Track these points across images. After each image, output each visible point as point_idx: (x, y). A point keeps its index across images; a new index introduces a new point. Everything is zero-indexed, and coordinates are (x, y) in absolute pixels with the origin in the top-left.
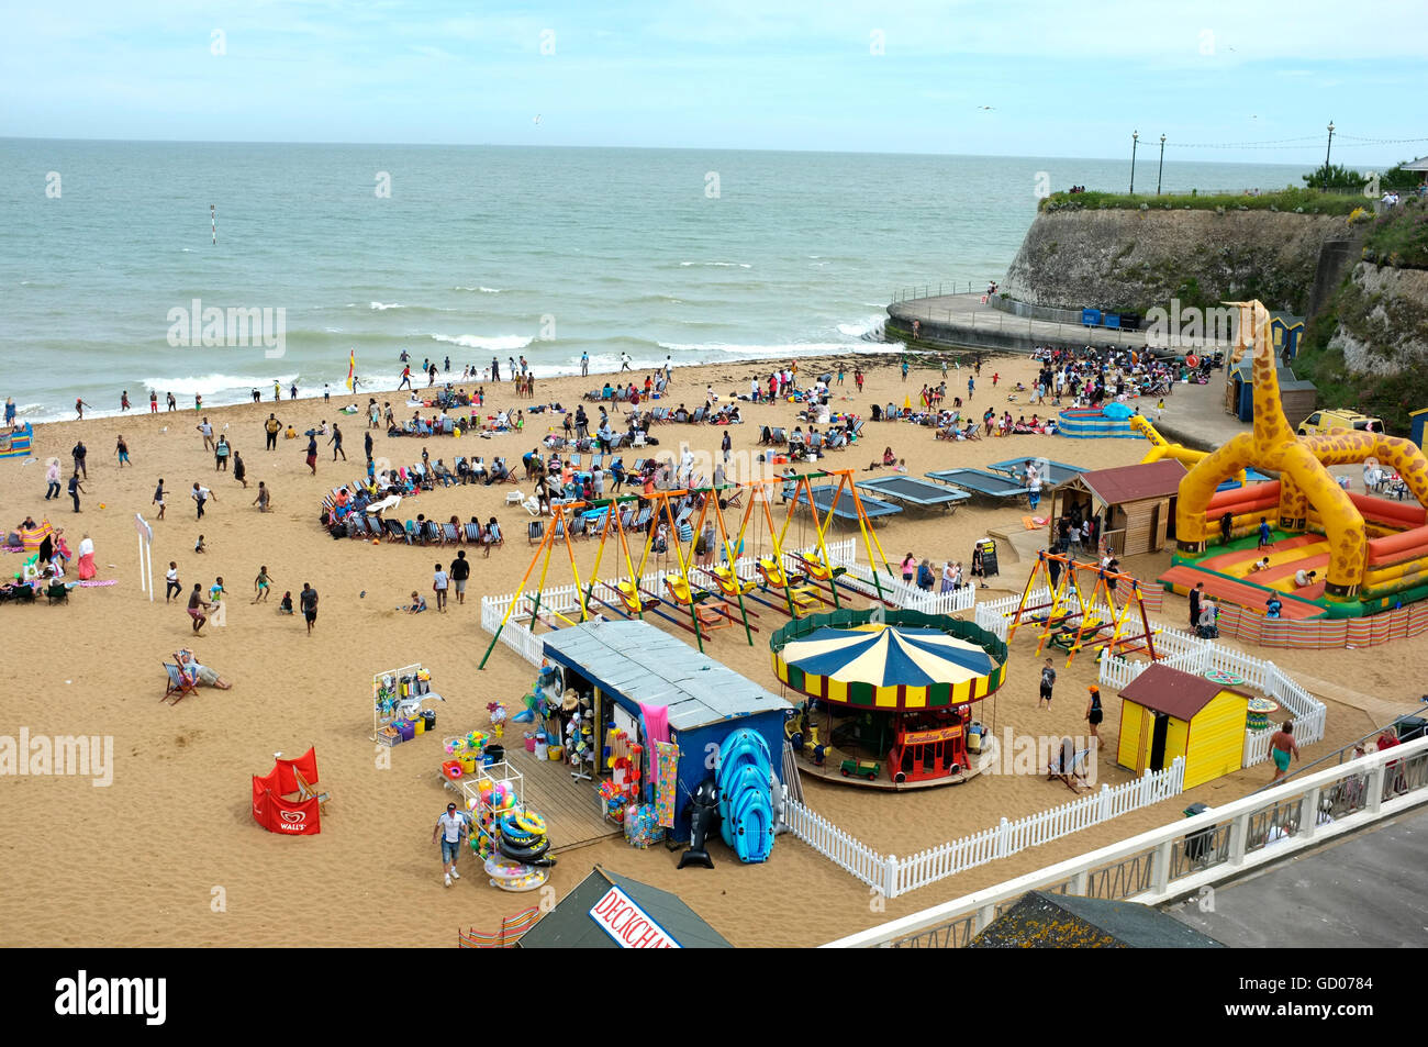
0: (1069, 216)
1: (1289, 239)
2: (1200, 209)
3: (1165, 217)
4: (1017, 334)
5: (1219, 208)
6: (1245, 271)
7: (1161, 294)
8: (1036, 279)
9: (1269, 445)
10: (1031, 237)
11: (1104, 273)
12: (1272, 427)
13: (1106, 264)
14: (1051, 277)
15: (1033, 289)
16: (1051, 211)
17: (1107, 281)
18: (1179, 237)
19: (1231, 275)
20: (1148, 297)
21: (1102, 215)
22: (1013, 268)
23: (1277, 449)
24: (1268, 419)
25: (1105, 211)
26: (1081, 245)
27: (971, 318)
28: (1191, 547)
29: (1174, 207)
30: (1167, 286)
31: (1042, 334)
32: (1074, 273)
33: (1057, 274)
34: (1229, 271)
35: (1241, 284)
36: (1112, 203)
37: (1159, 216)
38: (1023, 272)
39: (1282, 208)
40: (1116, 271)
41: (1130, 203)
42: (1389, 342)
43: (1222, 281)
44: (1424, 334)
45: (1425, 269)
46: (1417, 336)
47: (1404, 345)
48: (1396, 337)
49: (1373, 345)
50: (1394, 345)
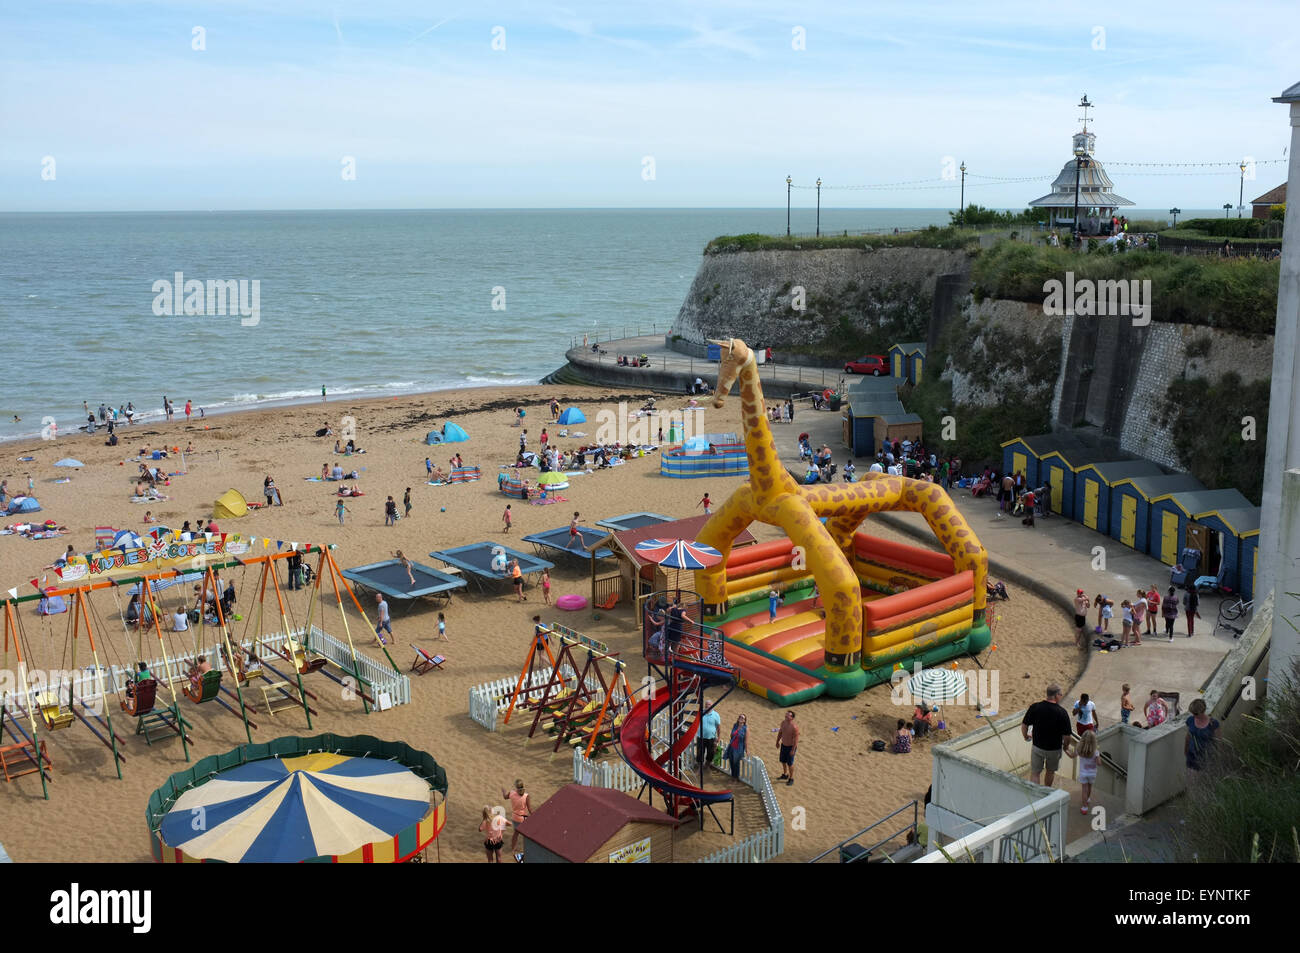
0: (731, 258)
1: (929, 274)
2: (850, 248)
3: (818, 256)
5: (868, 247)
6: (894, 305)
7: (816, 330)
8: (701, 321)
9: (764, 498)
10: (698, 279)
11: (764, 310)
12: (765, 478)
13: (765, 303)
14: (715, 317)
15: (699, 329)
16: (715, 253)
17: (767, 320)
18: (832, 276)
20: (805, 333)
21: (761, 255)
22: (683, 310)
23: (772, 502)
24: (760, 469)
25: (763, 253)
26: (742, 286)
28: (709, 610)
29: (825, 247)
30: (822, 322)
32: (736, 313)
33: (721, 314)
34: (879, 306)
35: (888, 316)
36: (772, 245)
37: (812, 256)
38: (691, 313)
39: (924, 245)
40: (775, 310)
41: (785, 245)
42: (988, 372)
43: (872, 315)
44: (1017, 364)
45: (1017, 299)
46: (1011, 366)
47: (1001, 375)
48: (993, 367)
49: (974, 376)
50: (992, 376)
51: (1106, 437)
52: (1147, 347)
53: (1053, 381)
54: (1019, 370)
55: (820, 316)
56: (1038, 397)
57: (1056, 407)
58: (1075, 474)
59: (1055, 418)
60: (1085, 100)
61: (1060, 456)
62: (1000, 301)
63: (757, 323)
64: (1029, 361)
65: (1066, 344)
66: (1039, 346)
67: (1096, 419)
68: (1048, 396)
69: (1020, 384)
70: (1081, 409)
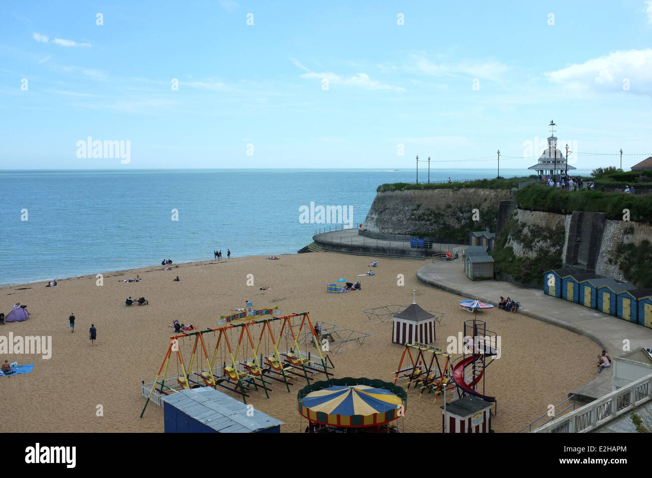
0: (391, 193)
1: (485, 200)
2: (447, 189)
4: (371, 247)
5: (455, 188)
6: (468, 214)
7: (433, 226)
8: (379, 222)
10: (375, 203)
11: (408, 218)
13: (408, 214)
14: (385, 221)
15: (377, 226)
16: (382, 191)
17: (409, 221)
18: (439, 201)
19: (462, 216)
21: (406, 192)
22: (367, 217)
26: (397, 206)
27: (351, 240)
29: (436, 188)
30: (435, 222)
31: (383, 245)
32: (395, 219)
33: (387, 219)
34: (461, 215)
35: (466, 220)
36: (410, 187)
37: (429, 192)
38: (372, 219)
39: (481, 187)
40: (413, 217)
41: (417, 187)
42: (531, 243)
43: (459, 219)
44: (545, 239)
45: (543, 211)
46: (542, 240)
47: (537, 244)
48: (534, 241)
49: (525, 244)
50: (533, 244)
51: (588, 269)
52: (605, 231)
53: (562, 246)
54: (546, 241)
55: (434, 220)
56: (555, 253)
57: (564, 257)
58: (579, 284)
59: (564, 261)
60: (552, 122)
61: (572, 277)
62: (535, 212)
63: (405, 223)
64: (550, 238)
65: (567, 230)
66: (555, 230)
67: (583, 262)
68: (560, 252)
69: (546, 247)
70: (575, 258)
